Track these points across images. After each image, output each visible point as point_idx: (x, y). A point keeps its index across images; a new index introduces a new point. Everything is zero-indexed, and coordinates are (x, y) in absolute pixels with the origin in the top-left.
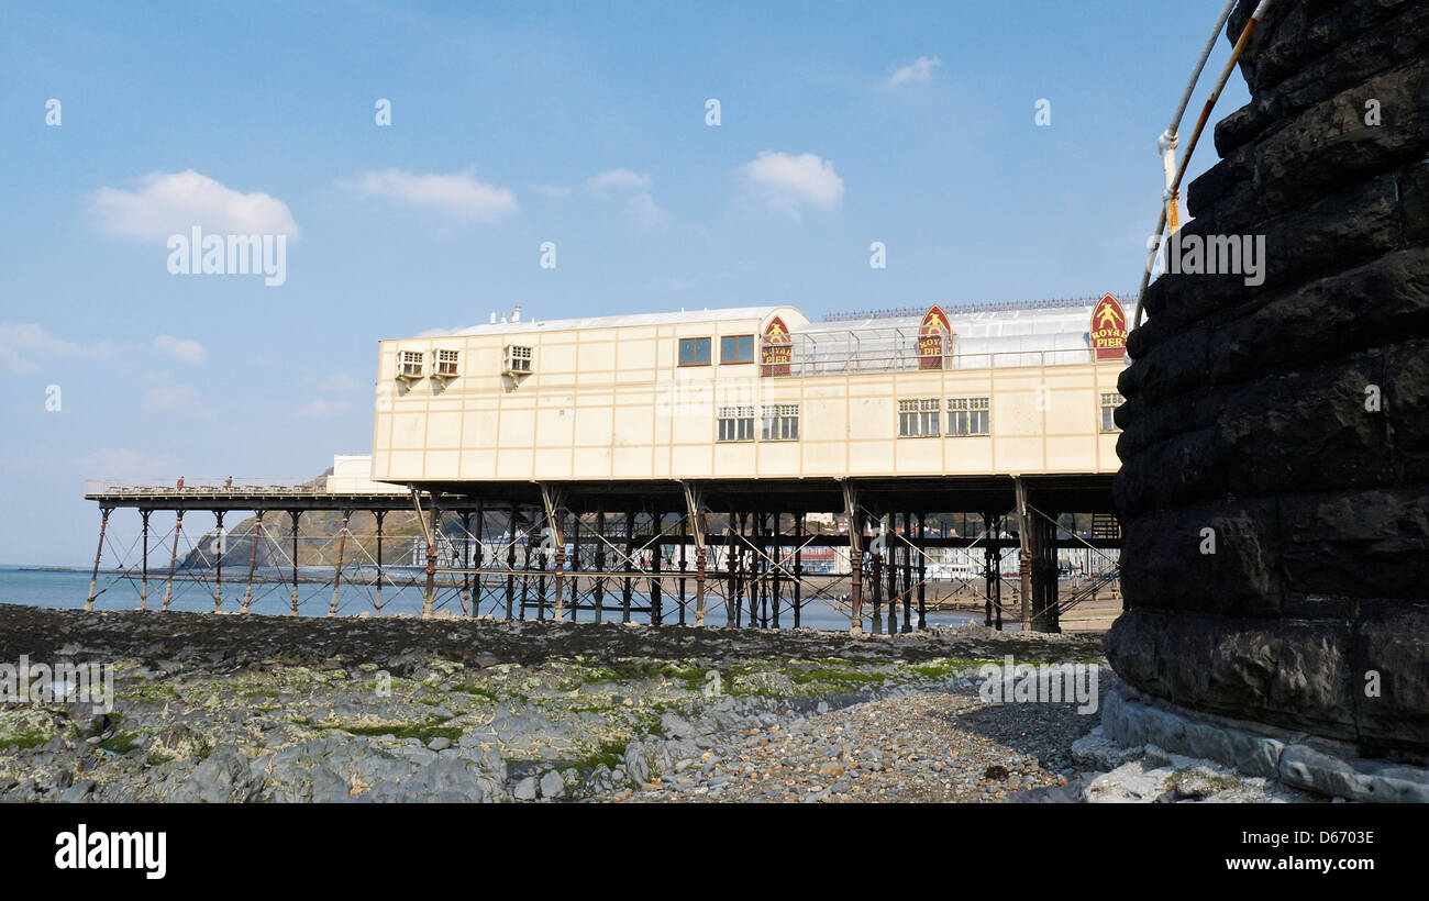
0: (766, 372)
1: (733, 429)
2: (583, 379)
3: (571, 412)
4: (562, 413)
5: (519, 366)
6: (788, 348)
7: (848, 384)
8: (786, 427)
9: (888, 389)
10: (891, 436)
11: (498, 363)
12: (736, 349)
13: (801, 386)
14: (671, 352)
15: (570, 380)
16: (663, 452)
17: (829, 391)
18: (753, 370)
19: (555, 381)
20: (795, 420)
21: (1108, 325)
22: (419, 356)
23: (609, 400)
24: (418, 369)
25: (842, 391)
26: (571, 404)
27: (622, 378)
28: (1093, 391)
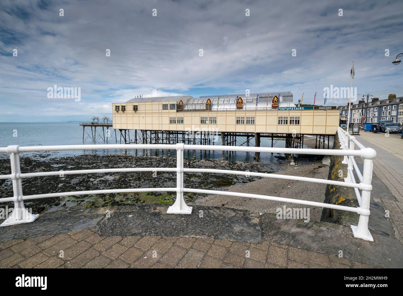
0: (177, 111)
1: (172, 121)
2: (147, 112)
3: (145, 118)
4: (143, 118)
5: (135, 108)
6: (183, 106)
7: (192, 114)
8: (181, 121)
9: (199, 115)
10: (199, 124)
11: (132, 108)
12: (172, 107)
13: (184, 114)
14: (161, 107)
15: (144, 112)
16: (161, 125)
17: (188, 115)
18: (175, 111)
19: (142, 112)
20: (183, 120)
21: (240, 103)
22: (119, 107)
23: (151, 115)
24: (119, 109)
25: (191, 115)
26: (145, 116)
27: (153, 111)
28: (235, 117)
